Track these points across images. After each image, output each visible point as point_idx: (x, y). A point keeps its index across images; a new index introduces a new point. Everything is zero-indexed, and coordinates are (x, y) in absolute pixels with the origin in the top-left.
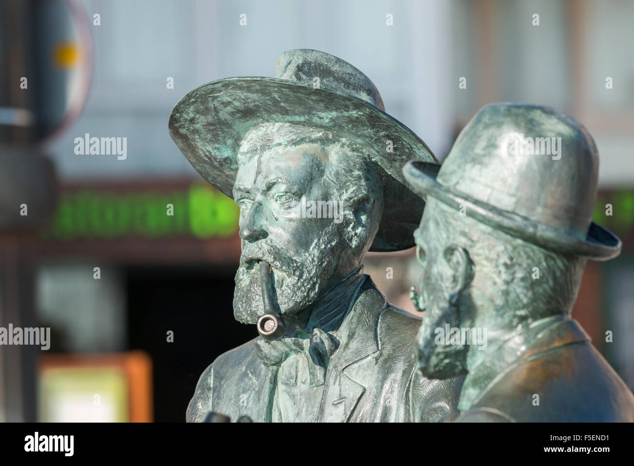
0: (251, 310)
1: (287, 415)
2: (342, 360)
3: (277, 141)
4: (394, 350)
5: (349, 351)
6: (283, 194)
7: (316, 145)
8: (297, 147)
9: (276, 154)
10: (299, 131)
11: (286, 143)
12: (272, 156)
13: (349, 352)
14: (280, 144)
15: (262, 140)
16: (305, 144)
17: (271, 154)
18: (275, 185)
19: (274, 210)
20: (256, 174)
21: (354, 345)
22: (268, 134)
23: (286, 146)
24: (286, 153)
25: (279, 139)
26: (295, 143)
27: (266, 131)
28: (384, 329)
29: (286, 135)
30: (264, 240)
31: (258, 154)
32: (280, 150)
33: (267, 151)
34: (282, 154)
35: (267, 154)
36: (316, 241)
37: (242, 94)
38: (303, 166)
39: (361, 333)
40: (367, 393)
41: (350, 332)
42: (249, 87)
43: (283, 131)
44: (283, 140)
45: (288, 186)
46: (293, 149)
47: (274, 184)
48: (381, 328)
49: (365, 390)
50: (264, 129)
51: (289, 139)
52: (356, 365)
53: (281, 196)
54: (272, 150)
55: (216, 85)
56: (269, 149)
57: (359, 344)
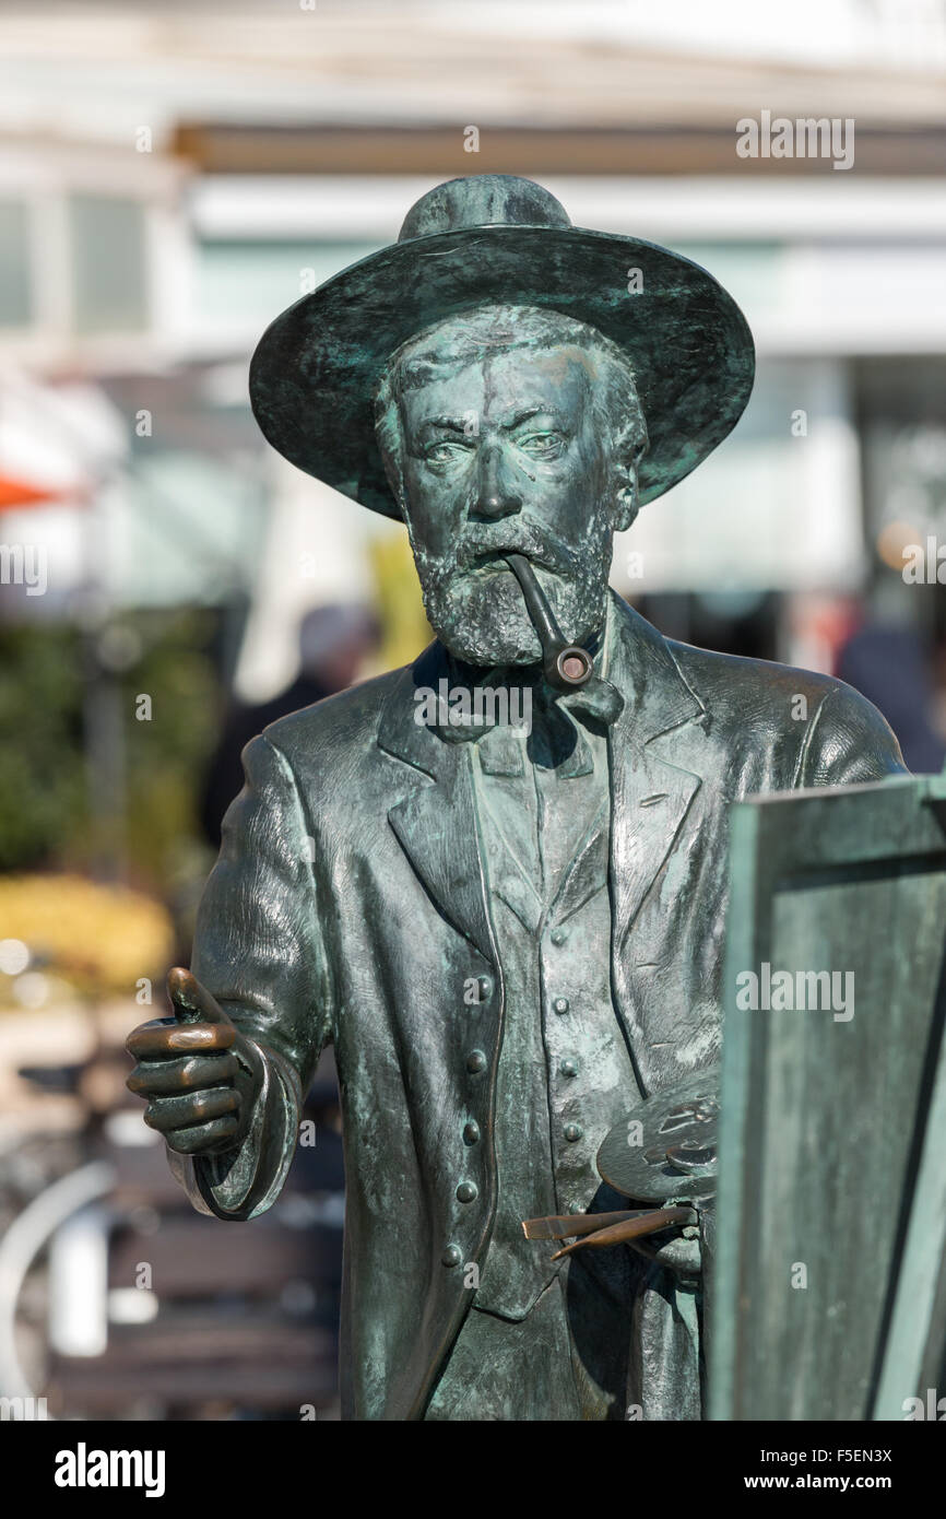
0: (499, 642)
1: (512, 828)
2: (639, 730)
3: (520, 339)
4: (737, 711)
5: (648, 714)
6: (547, 434)
7: (575, 347)
8: (552, 349)
9: (520, 363)
10: (553, 322)
11: (536, 343)
12: (513, 365)
13: (647, 716)
14: (525, 345)
15: (490, 336)
16: (560, 346)
17: (510, 363)
18: (532, 419)
19: (520, 461)
20: (486, 397)
21: (653, 702)
22: (501, 325)
23: (535, 347)
24: (539, 360)
25: (524, 335)
26: (547, 342)
27: (495, 321)
28: (692, 676)
29: (535, 329)
30: (516, 516)
31: (479, 362)
32: (526, 354)
33: (500, 356)
34: (532, 363)
35: (500, 364)
36: (593, 519)
37: (489, 253)
38: (571, 384)
39: (658, 682)
40: (705, 787)
41: (635, 680)
42: (517, 241)
43: (530, 321)
44: (531, 338)
45: (557, 420)
46: (548, 353)
47: (532, 415)
48: (684, 672)
49: (701, 783)
50: (491, 317)
51: (541, 336)
52: (664, 739)
53: (541, 439)
54: (510, 354)
55: (451, 237)
56: (503, 352)
57: (662, 701)
